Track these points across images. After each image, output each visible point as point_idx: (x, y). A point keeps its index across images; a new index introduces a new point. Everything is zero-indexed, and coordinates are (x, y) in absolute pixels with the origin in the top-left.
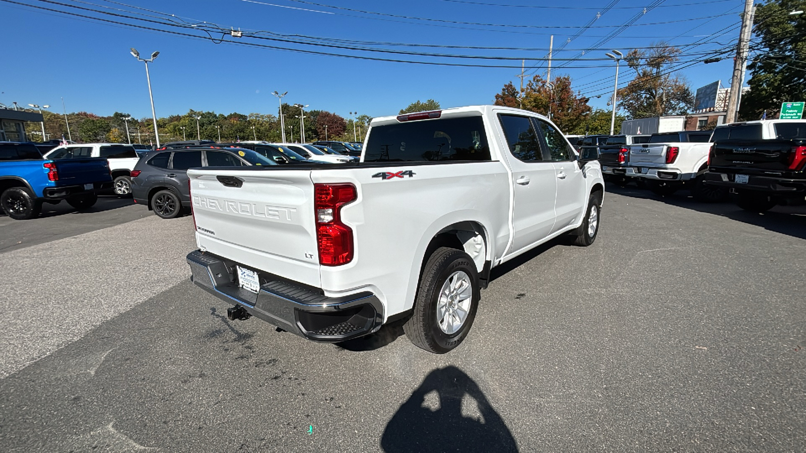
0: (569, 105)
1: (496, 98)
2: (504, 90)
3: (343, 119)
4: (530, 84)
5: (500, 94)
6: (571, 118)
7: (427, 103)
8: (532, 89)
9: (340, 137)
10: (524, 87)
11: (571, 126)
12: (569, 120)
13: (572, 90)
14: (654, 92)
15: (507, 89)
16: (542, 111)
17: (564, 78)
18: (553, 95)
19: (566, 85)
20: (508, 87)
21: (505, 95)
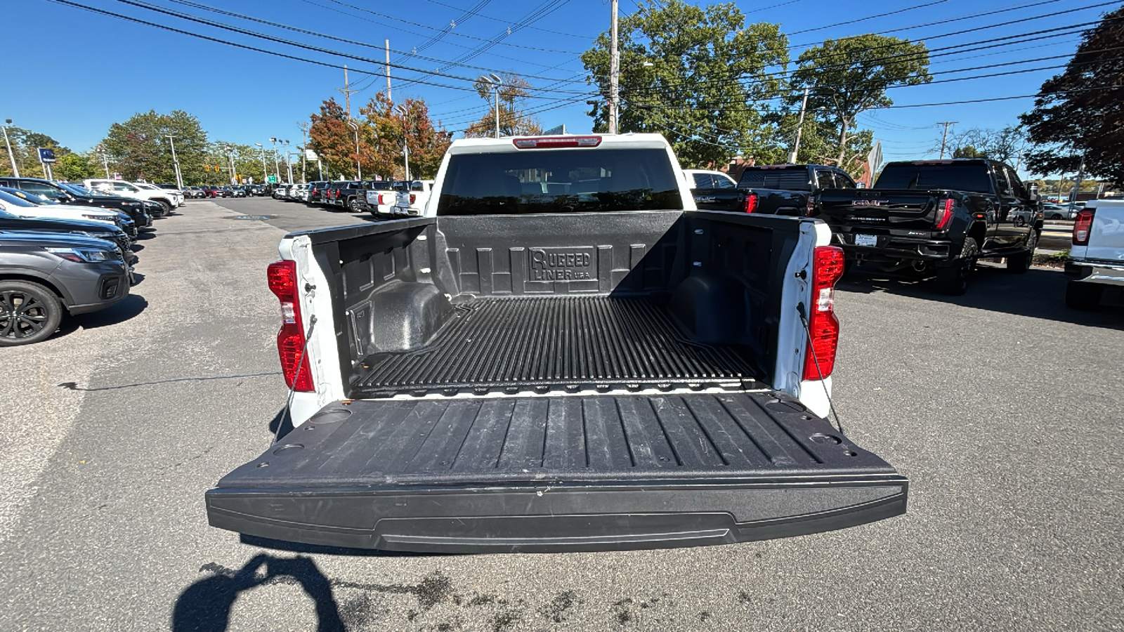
1: (313, 120)
2: (323, 108)
4: (371, 104)
5: (319, 114)
7: (172, 117)
8: (376, 112)
10: (365, 108)
12: (431, 160)
13: (430, 119)
14: (511, 131)
15: (329, 108)
16: (395, 145)
17: (418, 102)
18: (407, 123)
19: (422, 112)
20: (329, 104)
21: (326, 115)
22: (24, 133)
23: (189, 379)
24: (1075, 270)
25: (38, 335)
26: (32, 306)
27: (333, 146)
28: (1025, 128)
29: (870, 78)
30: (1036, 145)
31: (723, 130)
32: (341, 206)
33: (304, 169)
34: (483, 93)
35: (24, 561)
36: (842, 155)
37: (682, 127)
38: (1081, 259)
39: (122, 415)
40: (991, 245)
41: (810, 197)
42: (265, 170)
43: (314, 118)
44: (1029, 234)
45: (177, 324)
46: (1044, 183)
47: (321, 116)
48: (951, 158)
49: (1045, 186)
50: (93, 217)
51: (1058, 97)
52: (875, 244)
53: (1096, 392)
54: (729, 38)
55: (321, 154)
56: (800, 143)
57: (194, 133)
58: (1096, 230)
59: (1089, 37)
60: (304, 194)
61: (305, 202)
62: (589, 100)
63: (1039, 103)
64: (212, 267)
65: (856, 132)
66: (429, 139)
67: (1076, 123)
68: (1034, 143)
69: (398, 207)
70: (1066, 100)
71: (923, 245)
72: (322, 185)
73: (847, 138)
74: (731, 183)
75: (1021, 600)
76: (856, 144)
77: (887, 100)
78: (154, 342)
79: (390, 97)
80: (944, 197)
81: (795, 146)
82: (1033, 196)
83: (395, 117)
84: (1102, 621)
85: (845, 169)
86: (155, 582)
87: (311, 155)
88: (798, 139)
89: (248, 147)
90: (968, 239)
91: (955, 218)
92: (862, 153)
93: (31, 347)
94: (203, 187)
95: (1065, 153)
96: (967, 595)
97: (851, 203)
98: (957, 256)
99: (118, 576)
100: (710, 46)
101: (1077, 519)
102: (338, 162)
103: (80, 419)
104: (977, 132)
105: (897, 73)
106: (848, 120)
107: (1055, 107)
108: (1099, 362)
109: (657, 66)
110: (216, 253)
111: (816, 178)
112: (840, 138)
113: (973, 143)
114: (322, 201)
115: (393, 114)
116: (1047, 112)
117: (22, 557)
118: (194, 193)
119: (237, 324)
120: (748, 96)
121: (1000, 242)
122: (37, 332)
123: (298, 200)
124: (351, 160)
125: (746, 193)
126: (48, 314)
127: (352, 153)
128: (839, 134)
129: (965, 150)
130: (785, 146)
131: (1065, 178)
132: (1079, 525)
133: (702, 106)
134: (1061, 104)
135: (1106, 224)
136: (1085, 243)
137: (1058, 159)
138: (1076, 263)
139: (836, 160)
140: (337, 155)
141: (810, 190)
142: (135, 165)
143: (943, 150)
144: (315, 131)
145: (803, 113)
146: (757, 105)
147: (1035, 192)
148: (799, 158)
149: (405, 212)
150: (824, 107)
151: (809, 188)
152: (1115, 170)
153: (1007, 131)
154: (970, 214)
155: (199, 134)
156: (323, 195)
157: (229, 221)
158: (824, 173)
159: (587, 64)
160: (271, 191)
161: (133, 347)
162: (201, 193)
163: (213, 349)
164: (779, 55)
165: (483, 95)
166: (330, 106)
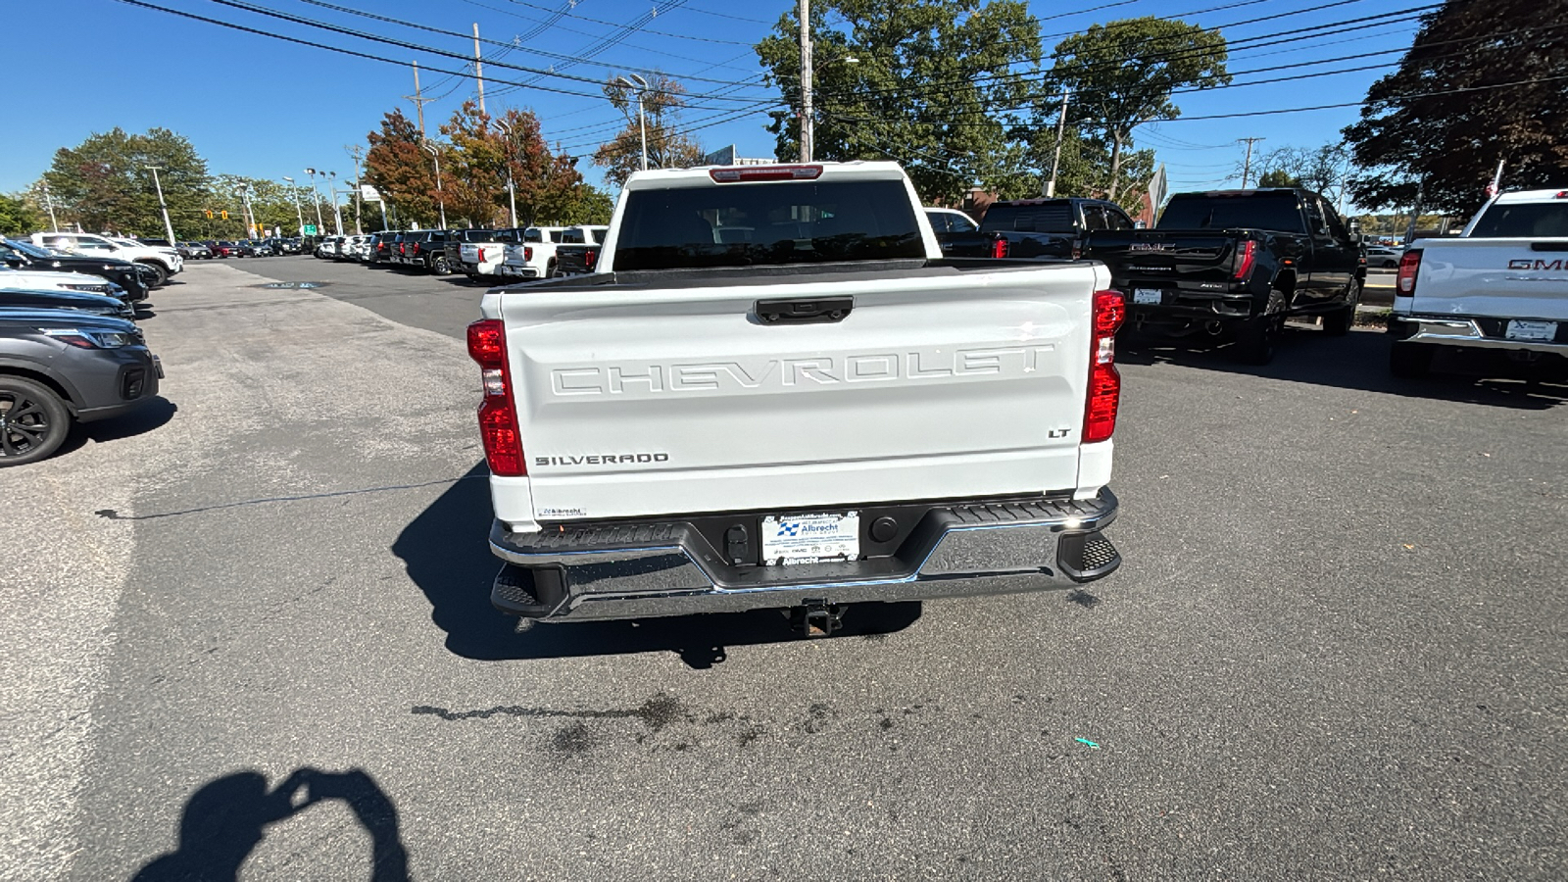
1: (371, 142)
2: (384, 124)
4: (456, 118)
5: (380, 131)
6: (552, 192)
7: (149, 137)
8: (464, 129)
10: (448, 124)
11: (554, 209)
12: (547, 197)
13: (543, 139)
14: (658, 155)
15: (394, 124)
16: (494, 177)
17: (525, 114)
18: (511, 146)
19: (531, 128)
20: (394, 118)
21: (390, 135)
23: (273, 500)
24: (1399, 327)
25: (37, 451)
26: (27, 410)
27: (403, 181)
28: (1349, 146)
29: (1149, 77)
30: (1363, 168)
31: (954, 151)
32: (422, 266)
33: (358, 214)
34: (618, 101)
35: (134, 712)
36: (1115, 184)
37: (899, 148)
38: (1405, 314)
39: (196, 546)
40: (1301, 300)
41: (1075, 242)
42: (299, 216)
43: (373, 139)
44: (1349, 285)
45: (230, 432)
46: (1375, 219)
47: (383, 136)
48: (1256, 187)
49: (1376, 223)
50: (74, 287)
51: (1390, 104)
52: (1159, 301)
53: (1417, 471)
54: (960, 21)
55: (385, 192)
56: (1059, 169)
57: (185, 162)
58: (1424, 277)
59: (1429, 23)
60: (364, 250)
61: (364, 263)
62: (772, 110)
63: (1366, 112)
64: (255, 355)
65: (1133, 152)
66: (543, 167)
67: (1412, 139)
68: (1360, 167)
69: (507, 266)
70: (1401, 108)
71: (1218, 301)
72: (391, 237)
73: (1120, 160)
74: (971, 225)
75: (1318, 683)
76: (1133, 168)
77: (1173, 109)
78: (206, 455)
79: (483, 107)
80: (1244, 238)
81: (1052, 173)
82: (1353, 236)
83: (492, 137)
84: (1400, 698)
85: (1119, 203)
86: (315, 725)
87: (370, 193)
88: (1056, 163)
89: (268, 182)
90: (1274, 292)
91: (1257, 265)
92: (1140, 181)
93: (30, 468)
94: (207, 243)
95: (1399, 179)
96: (1261, 682)
97: (1128, 247)
98: (1261, 314)
99: (265, 720)
100: (934, 34)
101: (1384, 604)
102: (410, 203)
103: (139, 554)
104: (1288, 150)
105: (1184, 72)
106: (1122, 135)
107: (1386, 117)
108: (1422, 437)
109: (863, 62)
110: (253, 335)
111: (1083, 216)
112: (1112, 161)
113: (1284, 166)
114: (392, 260)
115: (490, 131)
116: (1376, 124)
117: (131, 709)
118: (195, 252)
119: (316, 428)
120: (987, 103)
121: (1313, 296)
122: (36, 447)
123: (354, 259)
124: (429, 200)
125: (993, 238)
126: (50, 423)
127: (432, 189)
128: (1110, 155)
129: (1274, 175)
130: (1038, 172)
131: (1402, 212)
132: (1385, 608)
133: (924, 118)
134: (1393, 113)
135: (1434, 269)
136: (1411, 294)
137: (1390, 187)
138: (1401, 319)
139: (1107, 191)
140: (410, 193)
141: (1075, 233)
142: (97, 210)
143: (1246, 175)
144: (375, 156)
145: (1062, 127)
147: (1356, 229)
148: (1058, 189)
149: (519, 273)
150: (1089, 119)
151: (1074, 230)
152: (1461, 200)
153: (1327, 151)
154: (1276, 260)
155: (193, 164)
156: (393, 251)
157: (260, 291)
158: (1093, 210)
159: (764, 58)
160: (312, 247)
161: (178, 462)
162: (206, 251)
163: (293, 461)
164: (1027, 46)
165: (617, 103)
166: (395, 121)
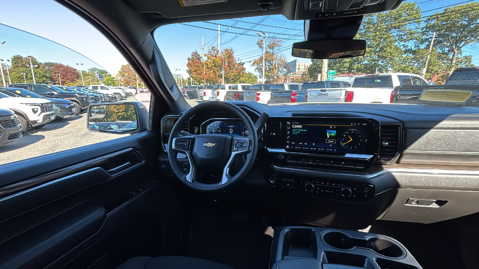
0: (234, 66)
1: (188, 60)
2: (192, 55)
3: (76, 70)
4: (209, 51)
5: (190, 57)
6: (235, 74)
8: (211, 55)
9: (74, 82)
10: (207, 53)
11: (236, 79)
12: (234, 76)
13: (234, 57)
14: (272, 63)
16: (218, 69)
17: (230, 50)
18: (224, 59)
19: (231, 54)
20: (195, 53)
21: (193, 58)
22: (98, 70)
27: (195, 71)
33: (187, 81)
36: (453, 69)
43: (189, 59)
55: (191, 75)
65: (462, 56)
69: (212, 98)
73: (456, 60)
76: (461, 63)
81: (425, 65)
83: (219, 57)
88: (427, 61)
102: (197, 78)
106: (457, 50)
112: (452, 60)
115: (218, 55)
124: (202, 77)
127: (202, 74)
128: (451, 58)
130: (417, 65)
140: (197, 75)
144: (189, 65)
146: (401, 45)
165: (260, 47)
166: (195, 54)
